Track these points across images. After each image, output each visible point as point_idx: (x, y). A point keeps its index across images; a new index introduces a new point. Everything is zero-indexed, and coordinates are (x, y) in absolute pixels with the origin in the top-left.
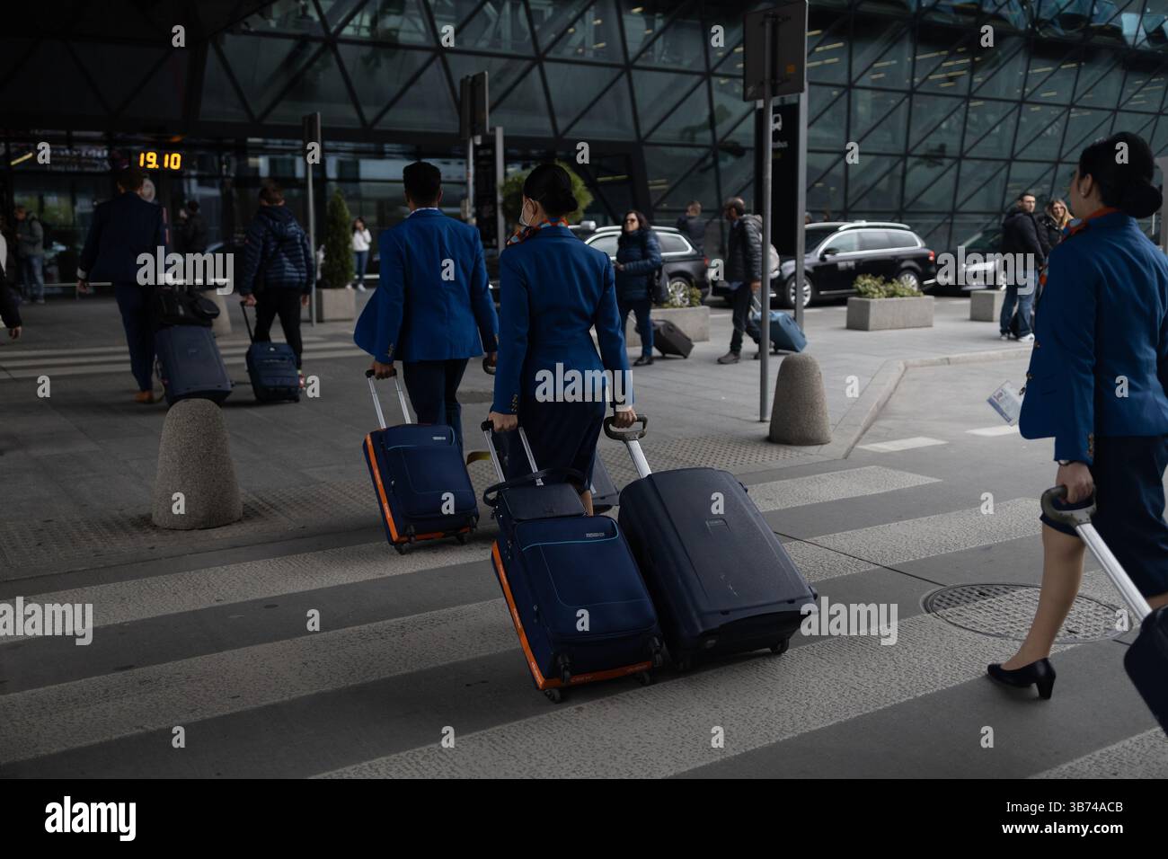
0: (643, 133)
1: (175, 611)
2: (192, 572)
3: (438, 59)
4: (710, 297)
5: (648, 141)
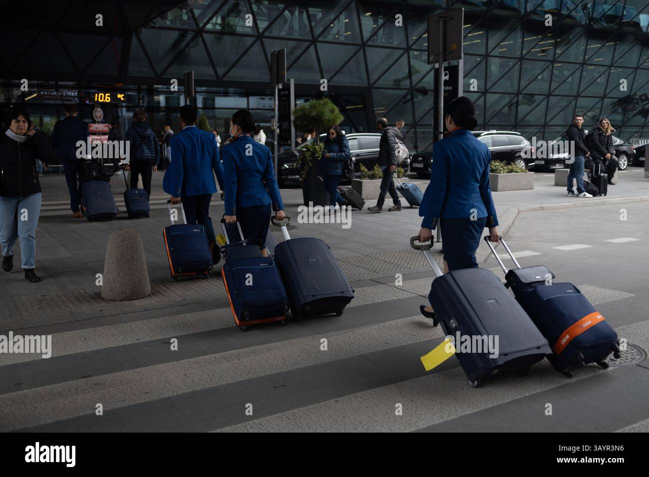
0: (372, 82)
1: (114, 346)
2: (123, 324)
3: (259, 41)
4: (409, 173)
5: (374, 86)
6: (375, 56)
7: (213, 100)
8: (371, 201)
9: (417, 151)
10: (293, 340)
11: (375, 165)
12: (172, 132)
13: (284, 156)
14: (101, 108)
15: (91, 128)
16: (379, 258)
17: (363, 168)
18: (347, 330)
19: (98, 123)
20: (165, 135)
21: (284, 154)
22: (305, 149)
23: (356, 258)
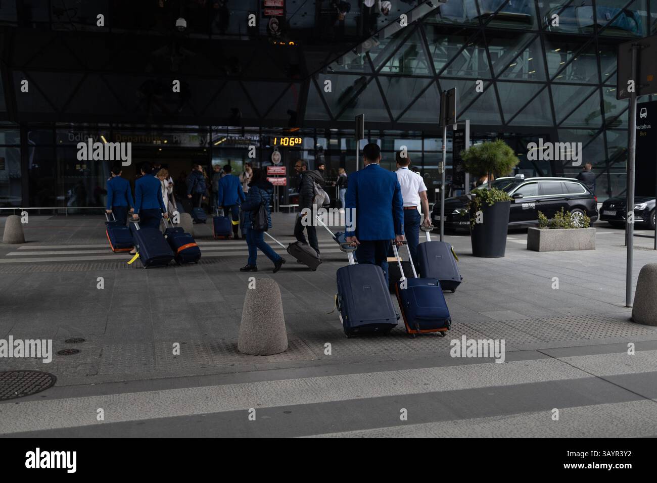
0: (558, 122)
1: (233, 410)
2: (250, 384)
3: (435, 82)
4: (598, 221)
5: (560, 126)
6: (561, 94)
7: (393, 142)
8: (550, 252)
9: (610, 196)
10: (430, 424)
11: (556, 213)
12: (345, 174)
13: (456, 201)
14: (279, 151)
15: (269, 170)
16: (551, 323)
17: (542, 216)
18: (499, 417)
19: (276, 166)
20: (339, 177)
21: (457, 198)
22: (475, 195)
23: (522, 322)
